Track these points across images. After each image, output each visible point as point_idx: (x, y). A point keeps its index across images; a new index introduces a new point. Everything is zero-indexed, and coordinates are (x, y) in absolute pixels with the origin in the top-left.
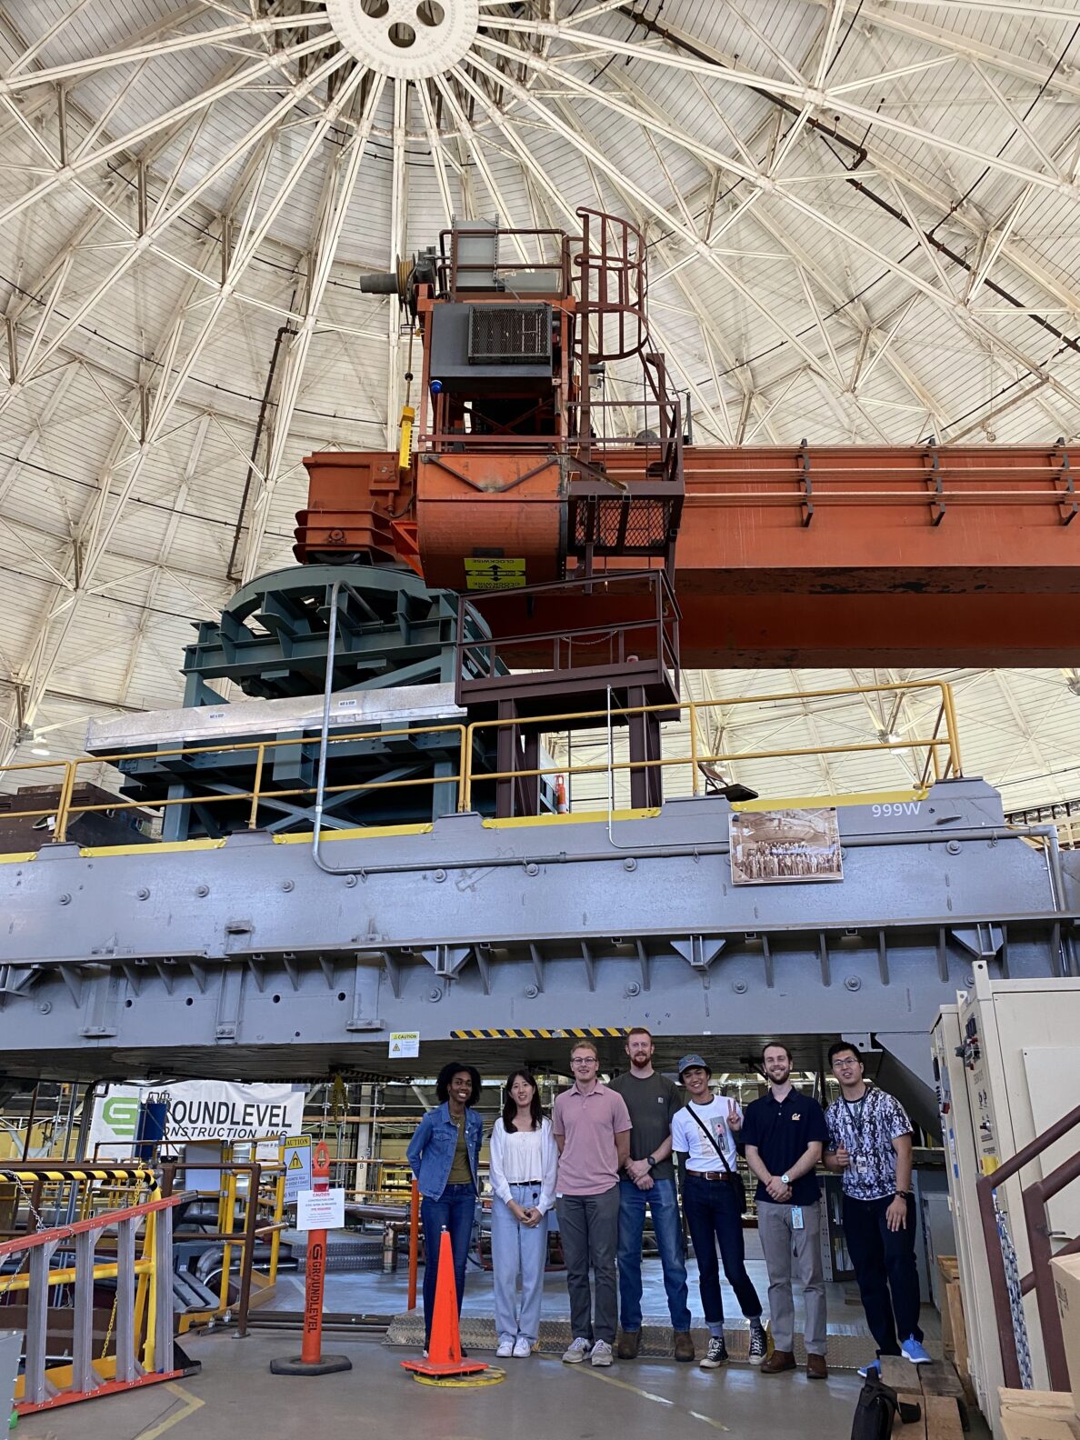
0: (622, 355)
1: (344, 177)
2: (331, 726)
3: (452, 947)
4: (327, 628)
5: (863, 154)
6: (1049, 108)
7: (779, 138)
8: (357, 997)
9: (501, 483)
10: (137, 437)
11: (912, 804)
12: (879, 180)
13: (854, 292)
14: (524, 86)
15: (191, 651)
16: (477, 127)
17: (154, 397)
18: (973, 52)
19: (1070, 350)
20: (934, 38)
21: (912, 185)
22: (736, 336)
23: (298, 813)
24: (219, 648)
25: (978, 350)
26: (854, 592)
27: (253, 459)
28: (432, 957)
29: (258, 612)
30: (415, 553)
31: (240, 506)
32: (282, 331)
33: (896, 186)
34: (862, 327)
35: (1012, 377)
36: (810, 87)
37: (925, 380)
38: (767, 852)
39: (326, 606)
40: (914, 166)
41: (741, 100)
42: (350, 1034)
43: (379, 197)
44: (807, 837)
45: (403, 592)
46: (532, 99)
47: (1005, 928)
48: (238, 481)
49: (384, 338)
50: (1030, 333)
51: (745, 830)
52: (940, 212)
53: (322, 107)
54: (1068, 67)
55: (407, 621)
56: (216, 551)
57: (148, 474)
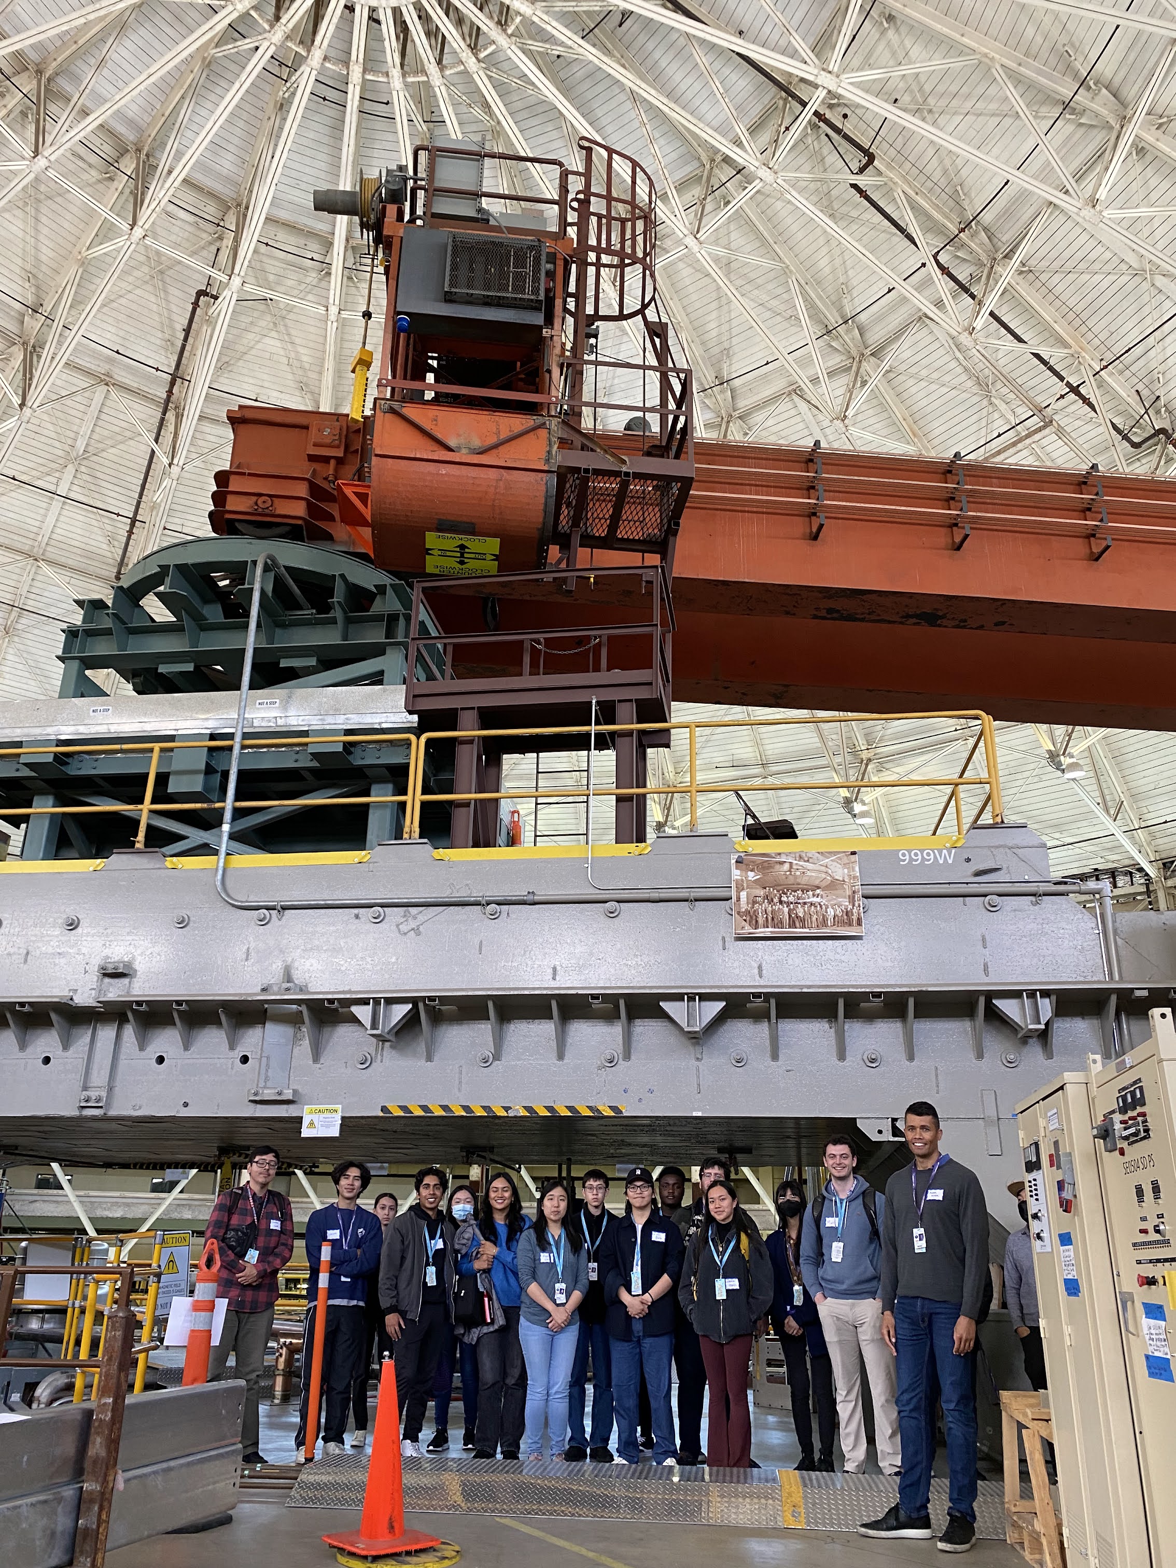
0: (622, 317)
1: (285, 119)
2: (245, 730)
3: (390, 1001)
4: (247, 615)
5: (871, 158)
6: (1070, 128)
7: (783, 129)
8: (264, 1060)
9: (477, 443)
10: (16, 401)
11: (945, 851)
12: (884, 190)
13: (849, 311)
14: (505, 31)
15: (72, 634)
16: (448, 72)
17: (39, 357)
18: (997, 56)
19: (1072, 396)
20: (957, 37)
21: (918, 199)
22: (716, 350)
23: (196, 836)
24: (108, 632)
25: (975, 389)
26: (862, 620)
27: (156, 441)
28: (363, 1013)
29: (161, 588)
30: (365, 523)
31: (137, 496)
32: (201, 293)
33: (903, 198)
34: (854, 353)
35: (1008, 421)
36: (824, 70)
37: (917, 416)
38: (776, 900)
39: (246, 586)
40: (922, 178)
41: (742, 83)
42: (253, 1105)
43: (326, 149)
44: (823, 884)
45: (342, 576)
46: (513, 47)
47: (1054, 998)
48: (136, 467)
49: (322, 310)
50: (1032, 374)
51: (751, 874)
52: (946, 232)
53: (267, 27)
54: (1095, 84)
55: (345, 612)
56: (105, 546)
57: (24, 447)
